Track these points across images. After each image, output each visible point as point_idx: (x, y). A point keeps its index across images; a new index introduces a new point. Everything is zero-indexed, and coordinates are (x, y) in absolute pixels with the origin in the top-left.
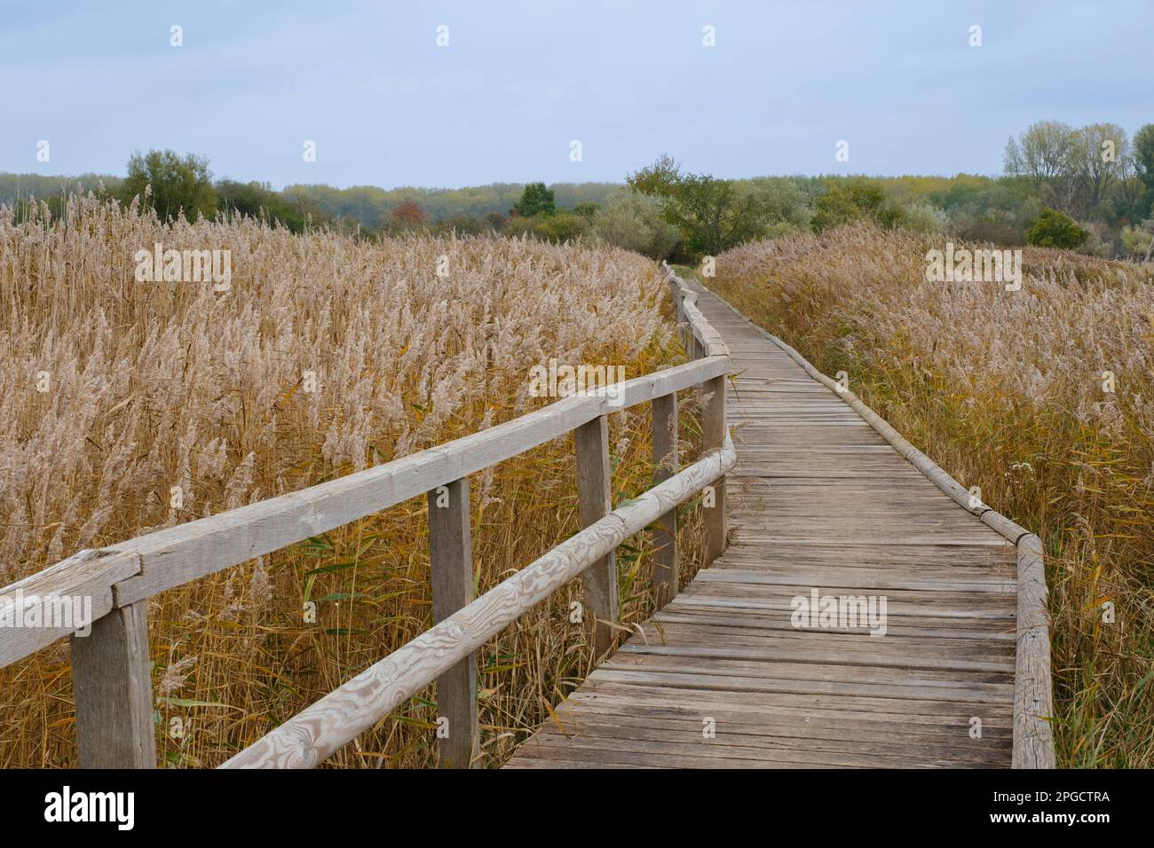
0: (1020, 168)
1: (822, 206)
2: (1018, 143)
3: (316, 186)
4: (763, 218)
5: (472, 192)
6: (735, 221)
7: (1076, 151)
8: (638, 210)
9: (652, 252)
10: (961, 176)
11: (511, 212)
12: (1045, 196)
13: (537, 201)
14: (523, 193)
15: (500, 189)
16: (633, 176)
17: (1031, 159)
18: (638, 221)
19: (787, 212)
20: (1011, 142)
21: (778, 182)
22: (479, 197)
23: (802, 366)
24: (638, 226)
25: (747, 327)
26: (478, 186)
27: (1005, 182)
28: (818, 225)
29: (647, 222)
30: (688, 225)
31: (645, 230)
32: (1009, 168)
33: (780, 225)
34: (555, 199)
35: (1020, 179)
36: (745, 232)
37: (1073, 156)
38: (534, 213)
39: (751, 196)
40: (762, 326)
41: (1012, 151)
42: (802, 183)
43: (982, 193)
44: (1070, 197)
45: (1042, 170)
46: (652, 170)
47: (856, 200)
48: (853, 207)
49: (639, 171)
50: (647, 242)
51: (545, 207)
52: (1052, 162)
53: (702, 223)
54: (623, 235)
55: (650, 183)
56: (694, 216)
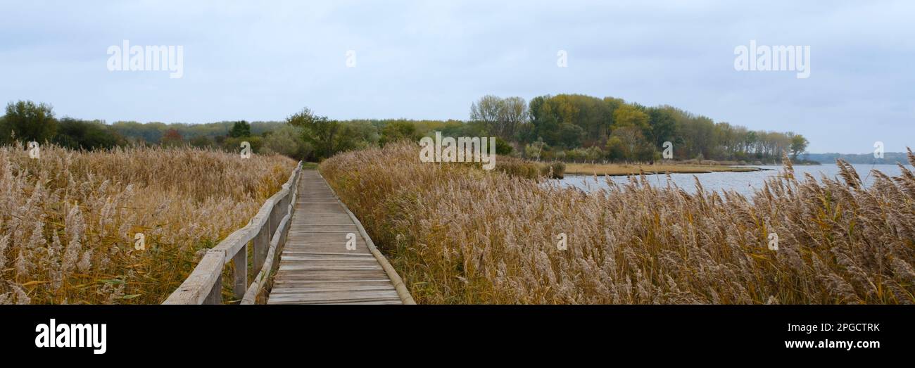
0: (478, 117)
1: (384, 133)
2: (476, 105)
3: (129, 122)
4: (355, 139)
5: (212, 125)
6: (340, 141)
7: (503, 109)
8: (290, 135)
9: (296, 157)
10: (450, 120)
11: (227, 135)
12: (490, 130)
13: (241, 130)
14: (233, 126)
15: (226, 124)
16: (290, 117)
17: (482, 112)
18: (290, 140)
19: (366, 137)
20: (473, 104)
21: (362, 122)
22: (214, 128)
23: (364, 239)
24: (290, 143)
25: (337, 203)
26: (215, 122)
27: (470, 123)
28: (382, 143)
29: (295, 141)
30: (315, 142)
31: (294, 144)
32: (472, 117)
33: (363, 143)
34: (251, 129)
35: (477, 122)
36: (346, 146)
37: (501, 111)
38: (239, 136)
39: (348, 128)
40: (345, 203)
41: (474, 109)
42: (374, 122)
43: (460, 128)
44: (501, 130)
45: (488, 118)
46: (300, 114)
47: (401, 130)
48: (399, 134)
49: (293, 115)
50: (295, 151)
51: (244, 133)
52: (492, 114)
53: (323, 141)
54: (282, 147)
55: (298, 121)
56: (318, 138)
